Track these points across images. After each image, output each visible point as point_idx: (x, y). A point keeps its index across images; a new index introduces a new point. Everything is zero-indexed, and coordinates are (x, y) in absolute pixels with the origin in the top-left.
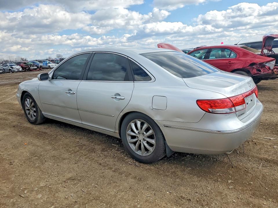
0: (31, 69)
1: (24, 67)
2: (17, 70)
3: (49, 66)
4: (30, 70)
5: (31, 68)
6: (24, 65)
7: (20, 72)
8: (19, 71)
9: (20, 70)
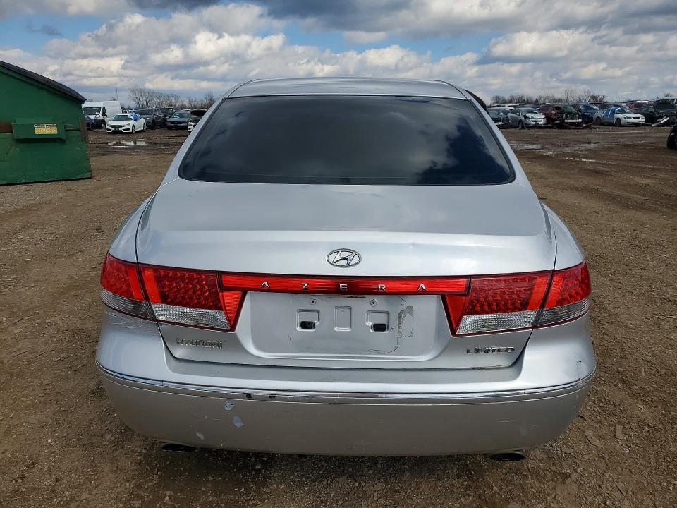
0: (567, 123)
1: (553, 117)
2: (534, 123)
3: (619, 119)
4: (562, 126)
5: (566, 121)
6: (553, 112)
7: (541, 128)
8: (537, 126)
9: (540, 123)
